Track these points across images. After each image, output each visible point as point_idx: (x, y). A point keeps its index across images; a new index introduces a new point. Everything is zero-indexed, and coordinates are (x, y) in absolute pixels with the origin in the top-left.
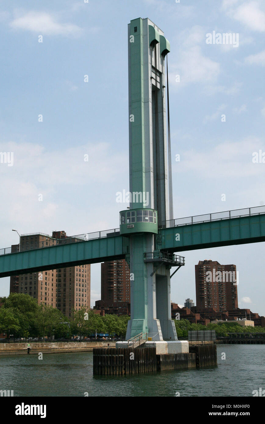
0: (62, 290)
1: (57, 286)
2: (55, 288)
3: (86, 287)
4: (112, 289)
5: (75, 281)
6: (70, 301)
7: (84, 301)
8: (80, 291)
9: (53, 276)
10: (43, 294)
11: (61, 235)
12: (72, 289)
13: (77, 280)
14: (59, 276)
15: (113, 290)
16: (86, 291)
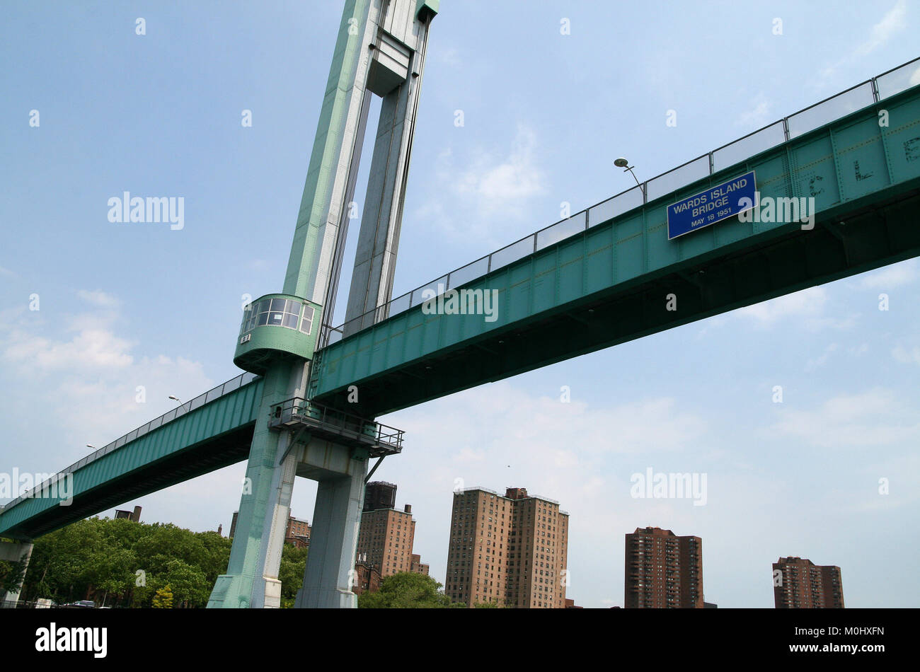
0: (514, 579)
1: (507, 572)
2: (503, 574)
3: (552, 576)
4: (635, 591)
5: (534, 565)
6: (525, 596)
7: (548, 599)
8: (541, 581)
9: (500, 555)
10: (480, 582)
11: (519, 494)
12: (528, 577)
13: (537, 564)
14: (511, 557)
15: (637, 593)
16: (552, 583)
